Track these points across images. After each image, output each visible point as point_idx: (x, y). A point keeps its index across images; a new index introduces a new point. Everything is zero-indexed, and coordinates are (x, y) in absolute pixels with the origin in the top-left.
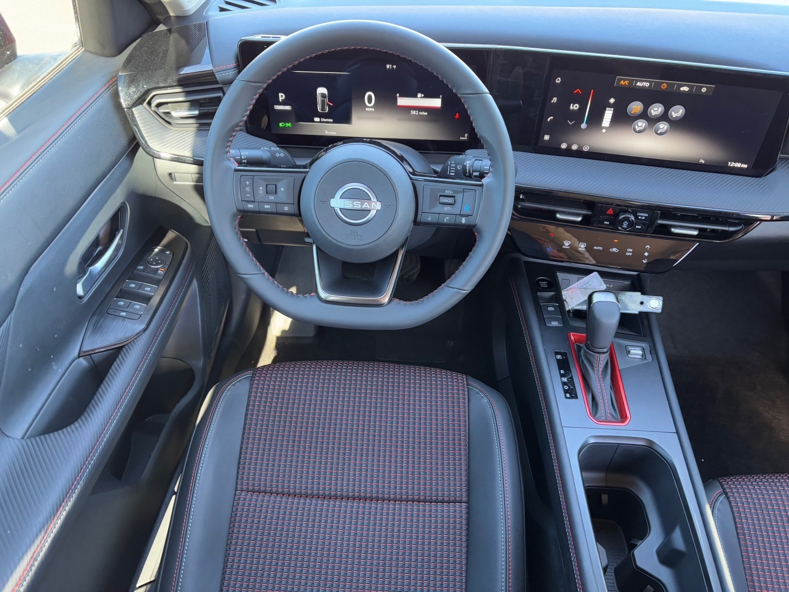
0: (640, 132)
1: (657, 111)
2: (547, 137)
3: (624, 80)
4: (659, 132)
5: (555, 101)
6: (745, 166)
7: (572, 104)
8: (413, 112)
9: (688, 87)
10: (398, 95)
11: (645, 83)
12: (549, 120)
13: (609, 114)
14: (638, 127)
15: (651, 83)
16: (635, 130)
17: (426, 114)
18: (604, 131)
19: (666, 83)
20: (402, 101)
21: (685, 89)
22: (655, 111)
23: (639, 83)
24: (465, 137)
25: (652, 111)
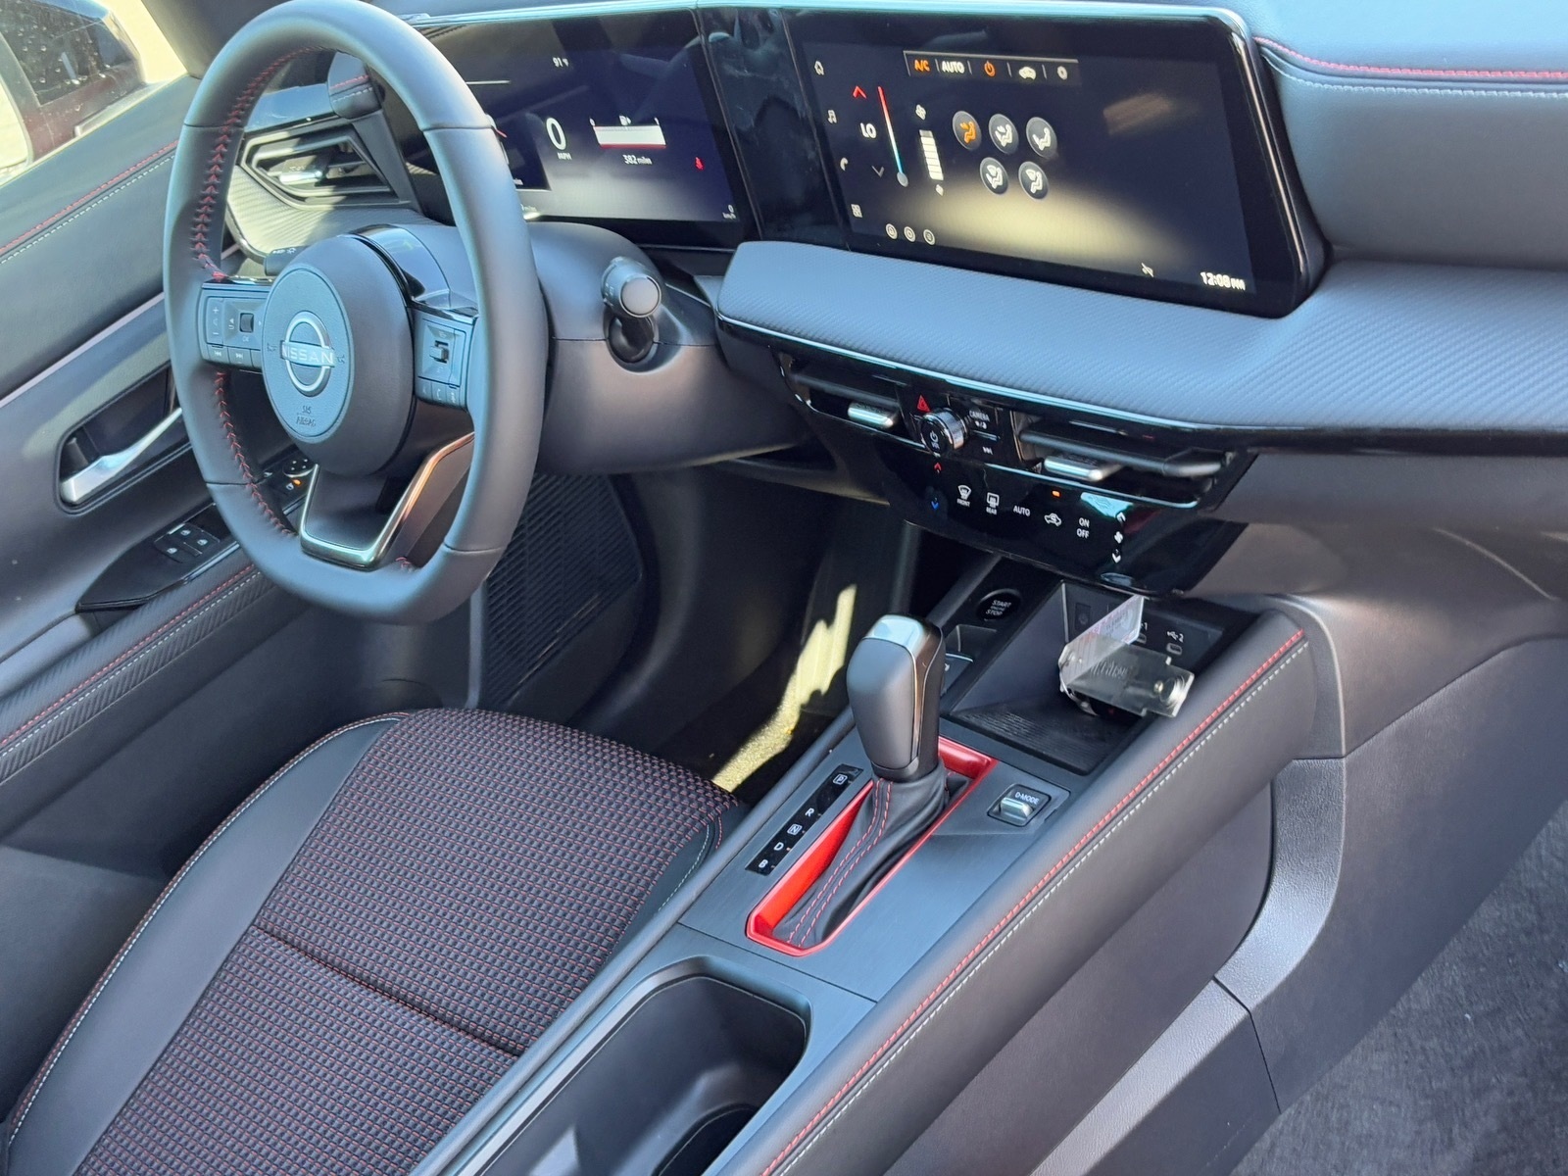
0: (1000, 190)
1: (1005, 134)
2: (856, 211)
3: (920, 57)
4: (1033, 190)
5: (835, 120)
6: (1239, 284)
7: (862, 125)
8: (630, 159)
9: (1032, 67)
10: (592, 122)
11: (954, 63)
12: (843, 167)
13: (928, 144)
14: (993, 177)
15: (964, 60)
16: (989, 186)
17: (648, 161)
18: (939, 190)
19: (991, 61)
20: (605, 135)
21: (1027, 73)
22: (1002, 134)
23: (944, 63)
24: (729, 212)
25: (998, 136)
